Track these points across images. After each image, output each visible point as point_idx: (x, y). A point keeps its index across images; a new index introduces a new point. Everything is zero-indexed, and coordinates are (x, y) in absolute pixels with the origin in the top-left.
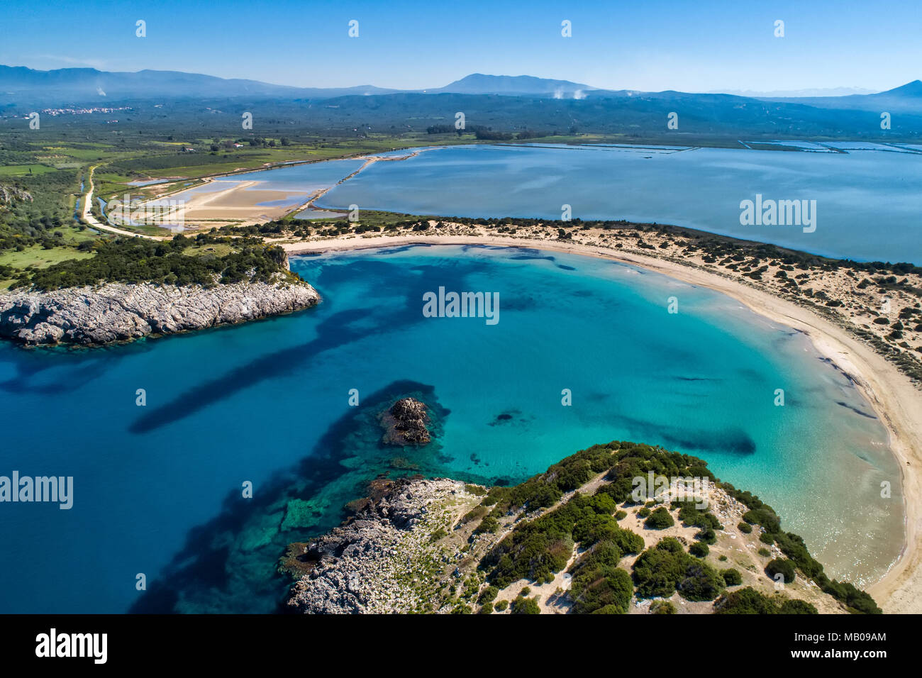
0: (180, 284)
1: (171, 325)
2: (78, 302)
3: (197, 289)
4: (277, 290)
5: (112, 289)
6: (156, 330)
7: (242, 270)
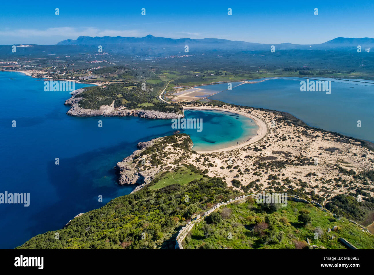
0: (162, 112)
1: (159, 118)
2: (148, 113)
3: (164, 113)
5: (153, 111)
6: (157, 118)
7: (172, 111)
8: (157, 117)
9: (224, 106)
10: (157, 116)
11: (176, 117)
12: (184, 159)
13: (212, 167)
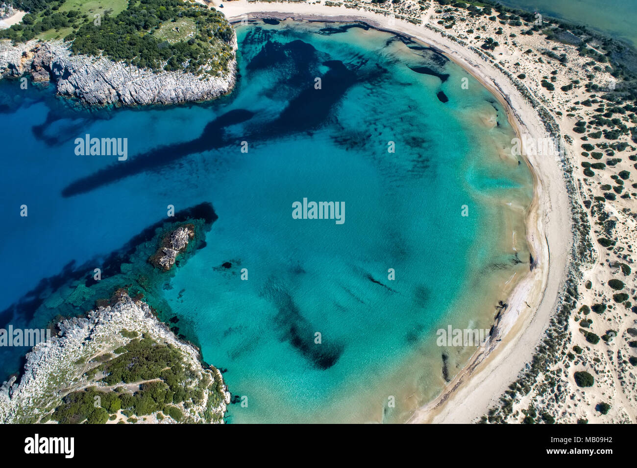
0: (140, 66)
1: (128, 98)
2: (83, 69)
3: (150, 72)
4: (199, 81)
5: (102, 62)
6: (120, 100)
7: (180, 61)
8: (119, 95)
10: (121, 88)
11: (196, 91)
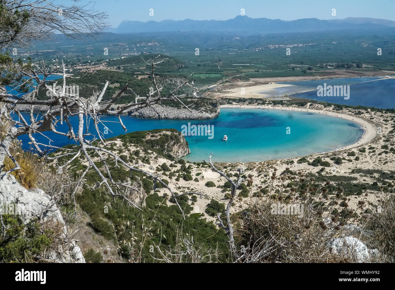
4: (198, 113)
8: (159, 116)
9: (309, 104)
12: (131, 162)
13: (187, 180)
